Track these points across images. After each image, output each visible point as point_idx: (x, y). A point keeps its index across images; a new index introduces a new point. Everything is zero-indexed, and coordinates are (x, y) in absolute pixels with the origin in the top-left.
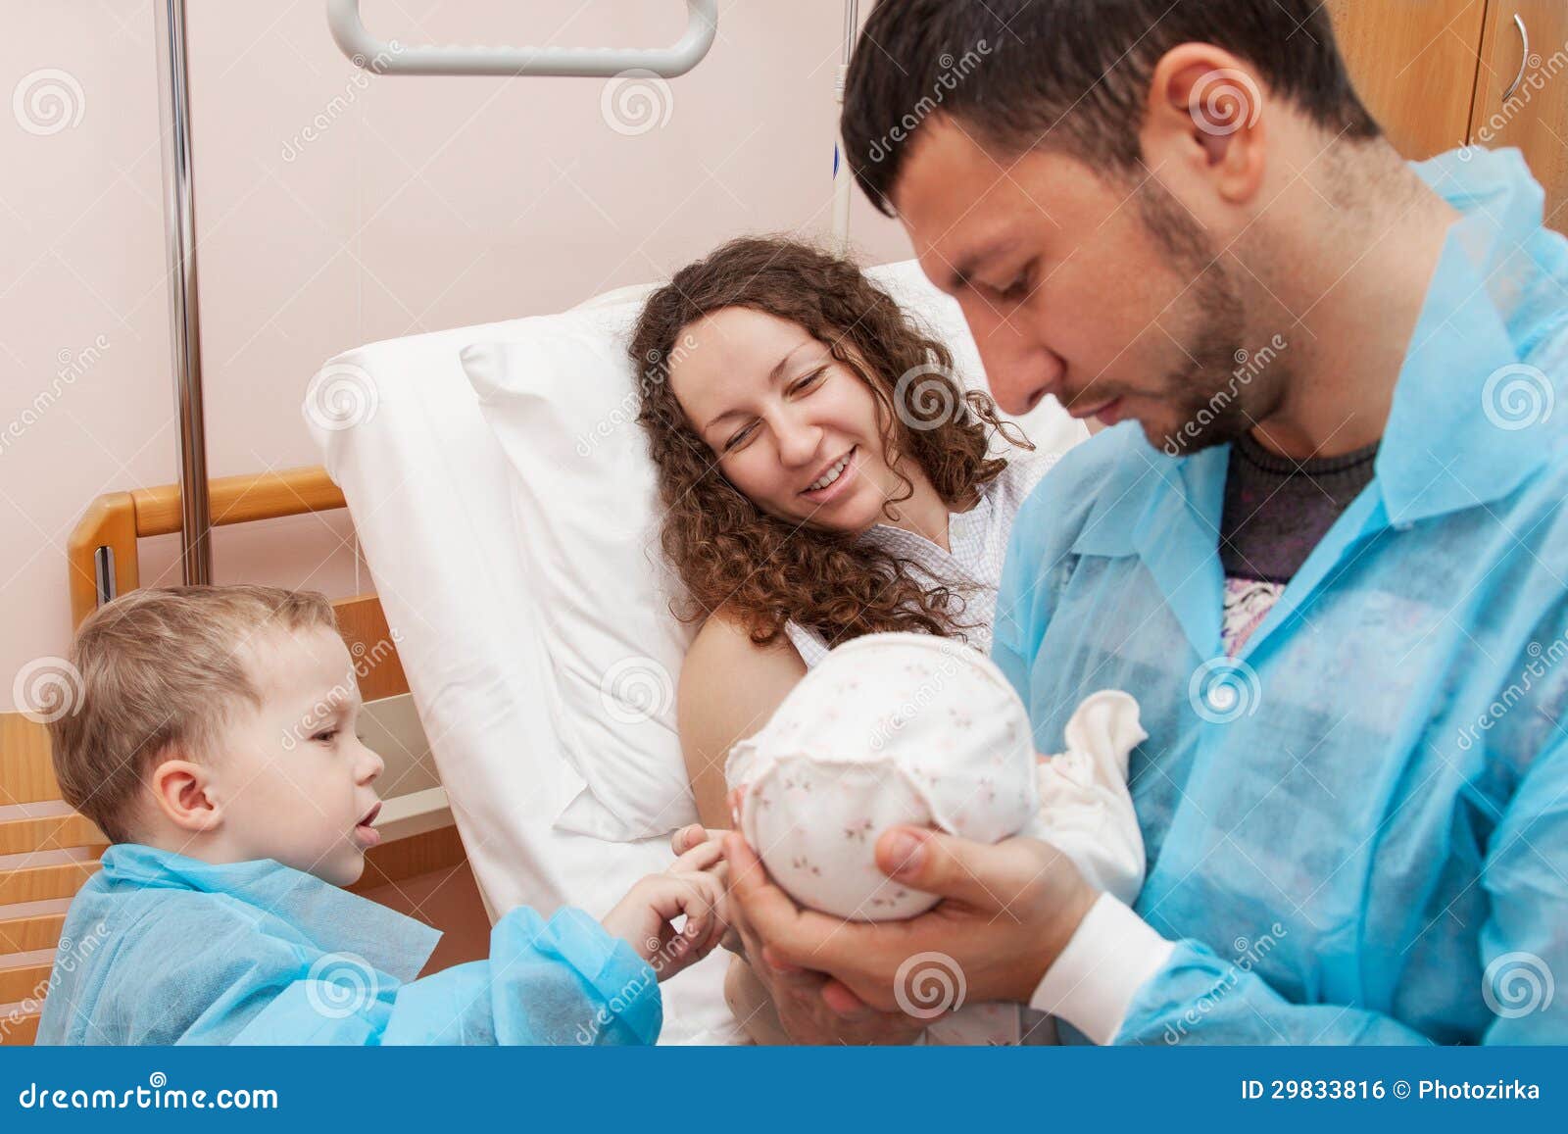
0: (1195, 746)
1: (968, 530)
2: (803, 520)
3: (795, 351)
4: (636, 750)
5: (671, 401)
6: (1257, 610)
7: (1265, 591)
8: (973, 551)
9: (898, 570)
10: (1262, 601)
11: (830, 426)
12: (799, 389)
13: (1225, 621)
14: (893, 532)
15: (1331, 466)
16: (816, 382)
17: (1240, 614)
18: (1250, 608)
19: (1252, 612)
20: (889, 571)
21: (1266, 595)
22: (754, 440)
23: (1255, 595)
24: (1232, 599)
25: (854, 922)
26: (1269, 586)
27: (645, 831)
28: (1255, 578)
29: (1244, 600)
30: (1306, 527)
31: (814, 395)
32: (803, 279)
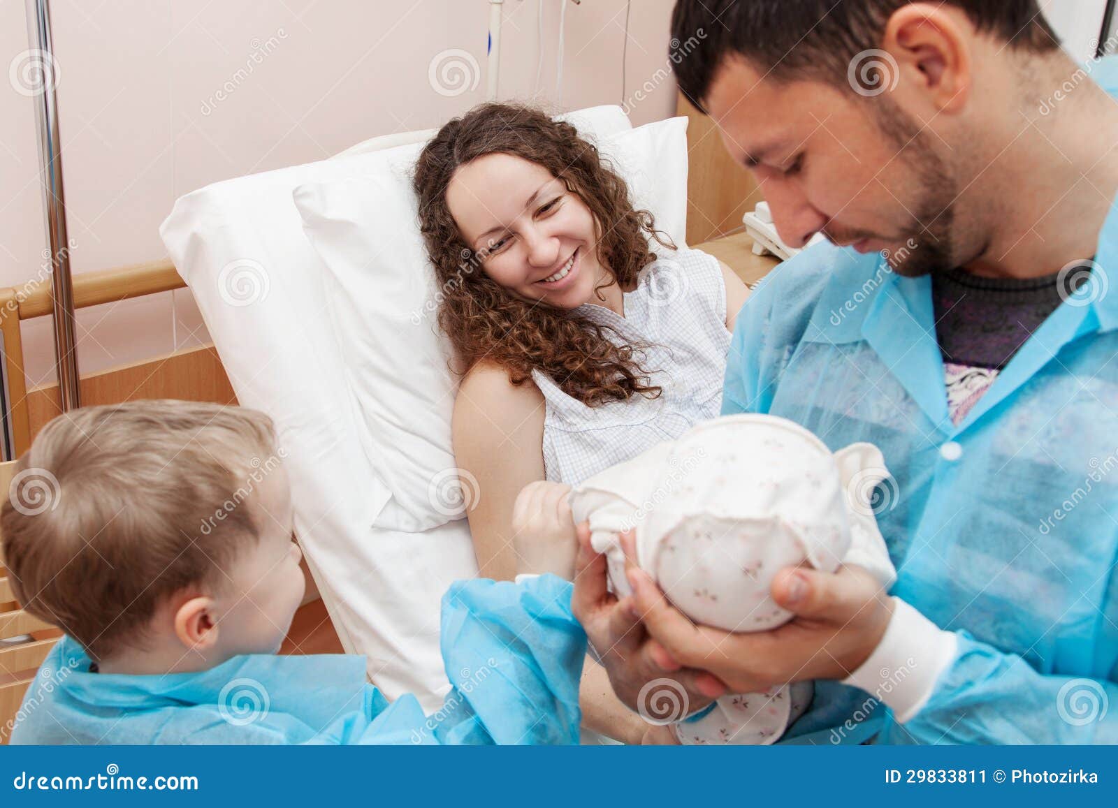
0: (928, 485)
1: (634, 304)
2: (538, 301)
3: (542, 186)
4: (425, 468)
5: (449, 219)
6: (975, 389)
7: (980, 374)
8: (640, 318)
9: (599, 335)
10: (979, 382)
11: (563, 237)
12: (543, 212)
13: (948, 395)
14: (593, 308)
15: (1030, 285)
16: (555, 207)
17: (961, 390)
18: (969, 386)
19: (971, 389)
20: (593, 333)
21: (981, 376)
22: (510, 246)
23: (972, 377)
24: (950, 379)
25: (737, 634)
26: (985, 371)
27: (433, 525)
28: (969, 364)
29: (962, 380)
30: (1010, 328)
31: (553, 218)
32: (544, 135)
